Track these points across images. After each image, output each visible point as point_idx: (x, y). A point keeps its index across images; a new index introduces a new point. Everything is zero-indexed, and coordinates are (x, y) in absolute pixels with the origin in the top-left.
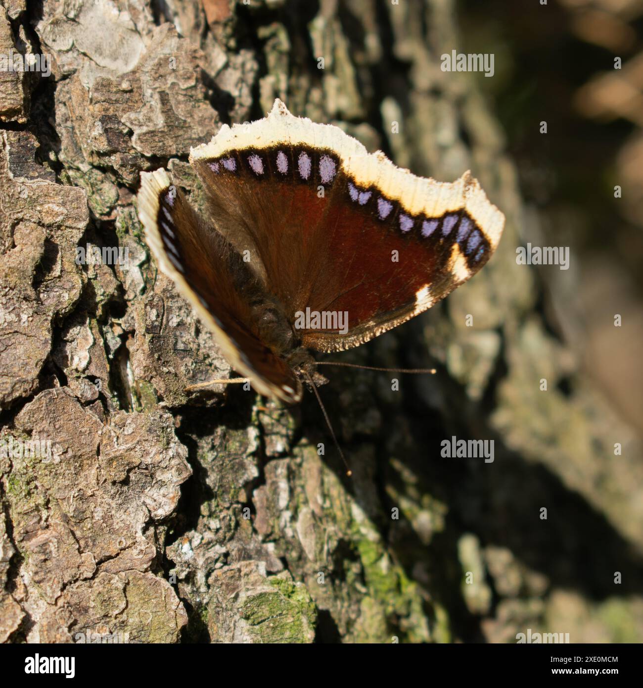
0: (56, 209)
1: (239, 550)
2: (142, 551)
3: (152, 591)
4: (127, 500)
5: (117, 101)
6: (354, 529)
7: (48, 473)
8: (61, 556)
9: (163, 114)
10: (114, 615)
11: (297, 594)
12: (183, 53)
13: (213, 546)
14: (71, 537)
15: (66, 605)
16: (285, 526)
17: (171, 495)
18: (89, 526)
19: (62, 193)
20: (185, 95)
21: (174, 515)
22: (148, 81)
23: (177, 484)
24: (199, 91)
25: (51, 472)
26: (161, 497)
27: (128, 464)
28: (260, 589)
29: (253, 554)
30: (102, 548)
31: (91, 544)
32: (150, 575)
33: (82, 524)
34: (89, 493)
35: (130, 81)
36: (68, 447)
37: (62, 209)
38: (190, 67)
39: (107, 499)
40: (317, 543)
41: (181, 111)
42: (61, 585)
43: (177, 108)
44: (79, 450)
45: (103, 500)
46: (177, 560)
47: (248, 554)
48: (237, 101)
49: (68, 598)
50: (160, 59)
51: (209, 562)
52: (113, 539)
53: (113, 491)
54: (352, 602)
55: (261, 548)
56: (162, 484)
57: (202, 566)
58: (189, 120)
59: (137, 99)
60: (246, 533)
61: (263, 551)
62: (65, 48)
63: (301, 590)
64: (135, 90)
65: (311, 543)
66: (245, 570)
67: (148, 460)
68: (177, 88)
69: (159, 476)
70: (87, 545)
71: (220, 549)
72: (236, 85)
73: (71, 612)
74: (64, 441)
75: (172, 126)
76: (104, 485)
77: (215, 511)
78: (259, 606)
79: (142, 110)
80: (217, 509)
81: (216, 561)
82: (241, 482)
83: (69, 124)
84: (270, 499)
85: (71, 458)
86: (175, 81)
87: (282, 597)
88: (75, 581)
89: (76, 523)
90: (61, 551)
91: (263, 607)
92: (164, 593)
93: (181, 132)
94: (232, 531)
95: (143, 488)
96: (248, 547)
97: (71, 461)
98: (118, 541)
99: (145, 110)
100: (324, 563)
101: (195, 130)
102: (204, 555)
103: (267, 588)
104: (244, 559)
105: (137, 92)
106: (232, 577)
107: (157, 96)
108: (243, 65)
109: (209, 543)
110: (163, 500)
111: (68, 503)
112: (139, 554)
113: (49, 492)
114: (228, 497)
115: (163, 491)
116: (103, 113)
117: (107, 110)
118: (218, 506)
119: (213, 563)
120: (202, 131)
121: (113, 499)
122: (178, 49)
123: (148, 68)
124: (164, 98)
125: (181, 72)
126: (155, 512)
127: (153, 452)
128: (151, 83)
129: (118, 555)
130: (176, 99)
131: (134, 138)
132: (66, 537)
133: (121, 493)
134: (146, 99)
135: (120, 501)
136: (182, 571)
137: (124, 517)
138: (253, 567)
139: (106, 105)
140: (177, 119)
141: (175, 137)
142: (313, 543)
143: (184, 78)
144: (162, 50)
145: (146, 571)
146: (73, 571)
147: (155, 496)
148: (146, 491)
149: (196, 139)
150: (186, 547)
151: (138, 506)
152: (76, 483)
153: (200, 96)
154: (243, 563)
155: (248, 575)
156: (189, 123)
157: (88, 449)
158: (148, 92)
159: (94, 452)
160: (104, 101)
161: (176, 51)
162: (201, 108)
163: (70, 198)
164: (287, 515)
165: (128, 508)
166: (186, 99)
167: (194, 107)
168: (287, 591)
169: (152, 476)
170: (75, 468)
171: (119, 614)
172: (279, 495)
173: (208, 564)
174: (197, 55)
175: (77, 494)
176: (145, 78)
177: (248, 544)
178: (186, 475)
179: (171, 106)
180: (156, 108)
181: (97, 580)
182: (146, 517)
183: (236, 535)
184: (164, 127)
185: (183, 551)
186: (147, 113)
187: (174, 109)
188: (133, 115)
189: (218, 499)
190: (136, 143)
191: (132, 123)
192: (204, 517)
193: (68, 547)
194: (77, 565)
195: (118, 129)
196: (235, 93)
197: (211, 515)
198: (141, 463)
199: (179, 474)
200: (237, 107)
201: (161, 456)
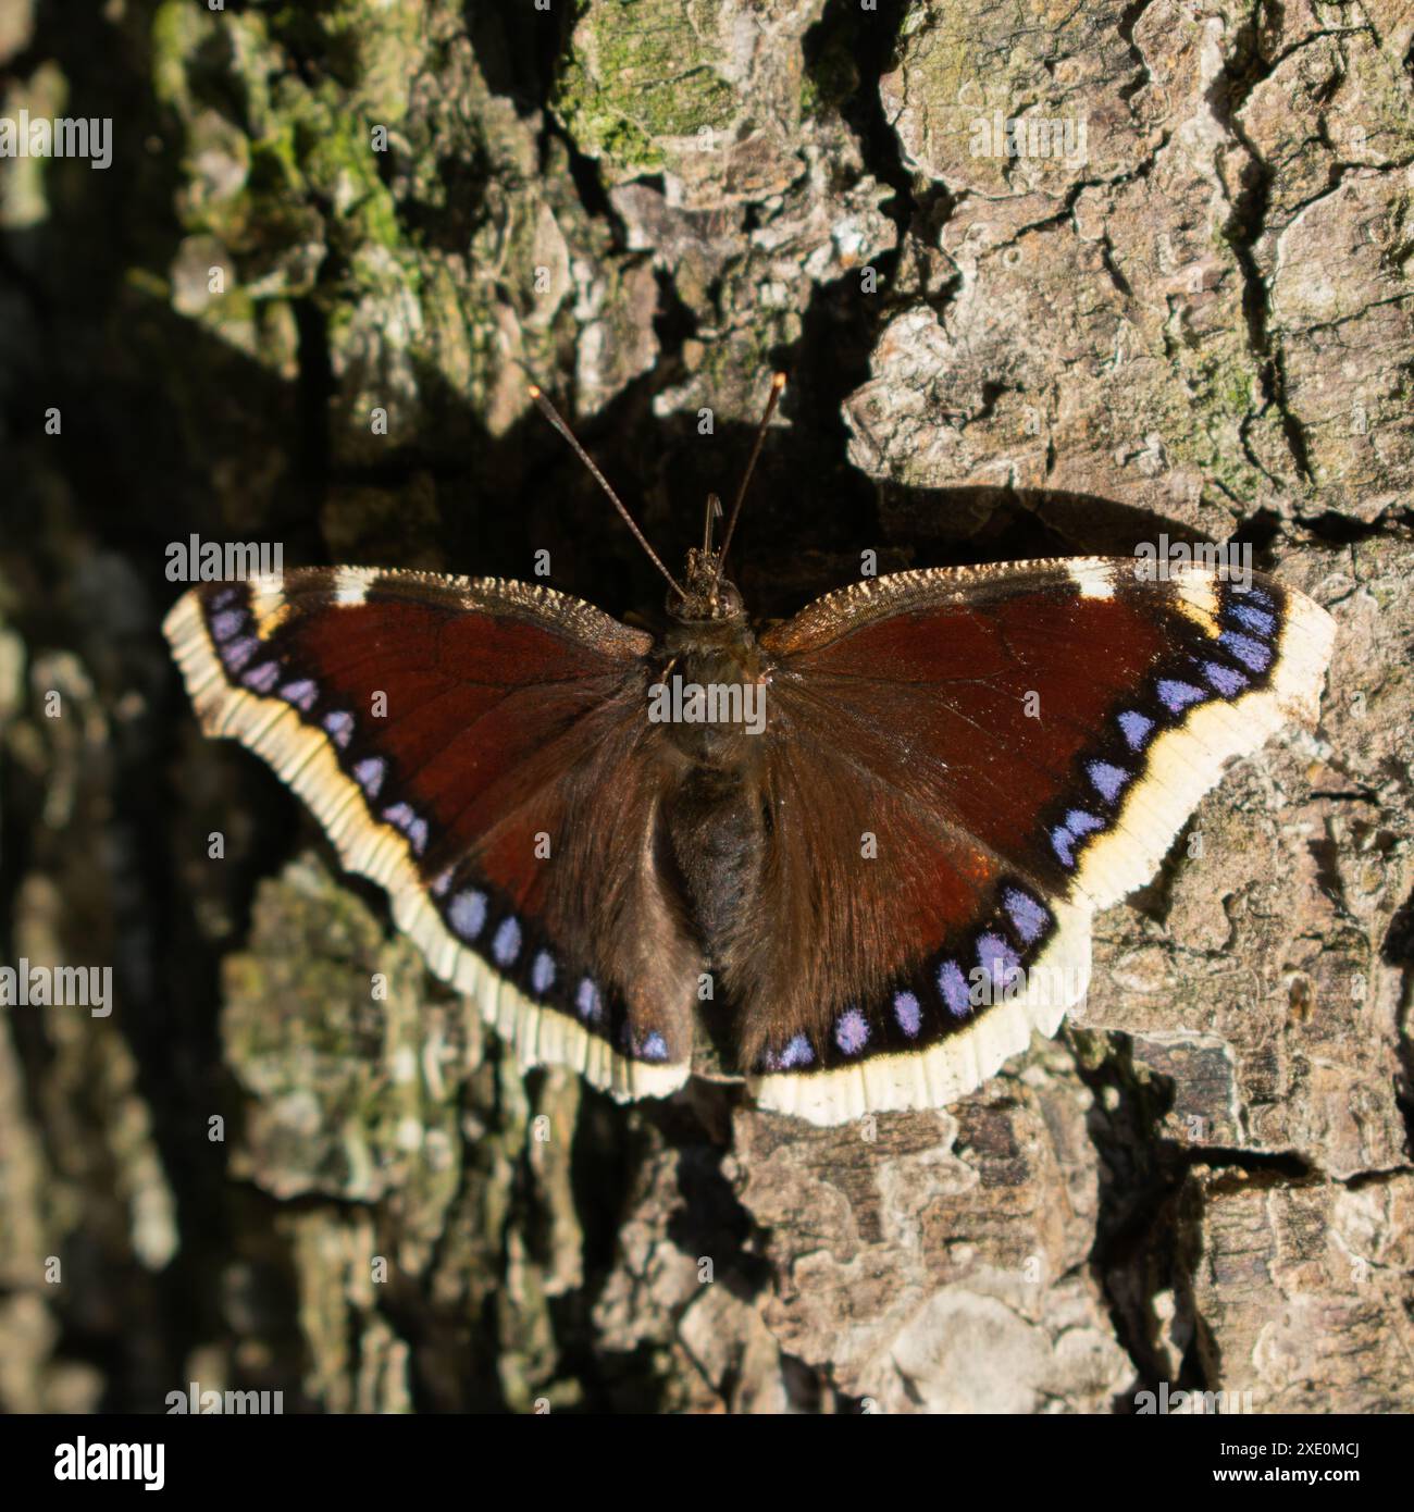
0: (1133, 980)
1: (719, 234)
2: (972, 239)
3: (953, 150)
4: (991, 351)
5: (983, 1218)
6: (415, 273)
7: (1172, 414)
8: (1150, 235)
9: (872, 1191)
10: (1040, 104)
11: (600, 129)
12: (824, 1330)
13: (779, 246)
14: (1128, 275)
15: (1146, 129)
16: (590, 286)
17: (894, 357)
18: (1082, 298)
19: (1121, 1015)
20: (818, 1236)
21: (885, 315)
22: (909, 1264)
23: (878, 381)
24: (785, 1247)
25: (1165, 415)
26: (916, 355)
27: (991, 427)
28: (690, 145)
29: (680, 225)
30: (1055, 248)
31: (1081, 260)
32: (954, 186)
33: (1098, 301)
34: (1078, 368)
35: (953, 1264)
36: (1124, 466)
37: (1122, 979)
38: (808, 1299)
39: (1036, 353)
40: (530, 243)
41: (831, 1199)
42: (1154, 173)
43: (839, 1208)
44: (1096, 461)
45: (1046, 351)
46: (876, 218)
47: (694, 225)
48: (661, 1232)
49: (1137, 145)
50: (879, 1314)
51: (798, 212)
52: (1029, 267)
53: (1024, 369)
54: (424, 111)
55: (659, 239)
56: (912, 382)
57: (817, 201)
58: (813, 1181)
59: (935, 1225)
60: (691, 272)
61: (655, 231)
62: (1076, 1334)
63: (590, 140)
64: (939, 1244)
65: (544, 243)
66: (714, 189)
67: (946, 434)
68: (838, 1252)
69: (917, 400)
70: (1088, 256)
71: (765, 238)
72: (661, 1267)
73: (1134, 114)
74: (1132, 480)
75: (854, 1165)
76: (1043, 384)
77: (766, 322)
78: (699, 107)
79: (926, 1201)
80: (761, 328)
81: (779, 213)
82: (695, 386)
83: (1068, 1169)
84: (624, 346)
85: (1120, 444)
86: (842, 1267)
87: (641, 125)
88: (1116, 181)
89: (1111, 303)
90: (1150, 245)
91: (688, 106)
92: (929, 145)
93: (833, 1153)
94: (729, 276)
95: (952, 377)
96: (692, 241)
97: (1117, 437)
98: (1018, 263)
99: (921, 1199)
100: (513, 200)
101: (798, 1158)
102: (807, 228)
103: (675, 145)
104: (706, 215)
105: (934, 1241)
106: (752, 174)
107: (889, 1231)
108: (632, 1315)
109: (792, 252)
110: (911, 347)
111: (1129, 346)
112: (979, 232)
113: (1169, 372)
114: (733, 352)
115: (909, 369)
116: (1017, 1191)
117: (1006, 1199)
118: (759, 335)
119: (787, 207)
120: (782, 1157)
121: (1023, 355)
122: (834, 1338)
123: (907, 1295)
124: (871, 1227)
125: (828, 1287)
126: (929, 321)
127: (933, 450)
128: (901, 1261)
129: (1022, 233)
130: (841, 1227)
131: (951, 1138)
132: (1139, 274)
133: (1006, 364)
134: (915, 1225)
135: (1005, 349)
136: (866, 193)
137: (1001, 314)
138: (693, 195)
139: (1008, 1209)
140: (840, 1183)
141: (848, 1143)
142: (539, 244)
143: (822, 1274)
144: (873, 1335)
145: (963, 195)
146: (1123, 202)
147: (927, 356)
148: (946, 369)
149: (799, 1140)
150: (851, 245)
151: (966, 337)
152: (1107, 391)
153: (781, 1236)
154: (712, 206)
155: (712, 178)
156: (811, 1175)
157: (1077, 461)
158: (910, 1240)
159: (1061, 455)
160: (1012, 1217)
161: (840, 1333)
162: (780, 1210)
163: (1104, 1003)
164: (583, 311)
165: (987, 333)
166: (817, 1229)
167: (798, 1211)
168: (629, 137)
169: (934, 400)
170: (1108, 423)
171: (1029, 105)
172: (601, 356)
173: (801, 205)
174: (788, 1326)
175: (1107, 366)
176: (914, 1270)
177: (689, 248)
178: (860, 400)
179: (854, 1210)
180: (893, 1206)
181: (1070, 181)
182: (952, 312)
183: (718, 268)
184: (876, 1164)
185: (858, 237)
186: (915, 1194)
187: (849, 1206)
188: (951, 1187)
189: (756, 348)
190: (948, 1126)
191: (955, 1170)
192: (797, 311)
193: (1134, 254)
194: (1116, 214)
195: (985, 1157)
196: (666, 1250)
197: (779, 315)
198: (962, 428)
199: (874, 401)
200: (663, 1218)
201: (916, 443)
